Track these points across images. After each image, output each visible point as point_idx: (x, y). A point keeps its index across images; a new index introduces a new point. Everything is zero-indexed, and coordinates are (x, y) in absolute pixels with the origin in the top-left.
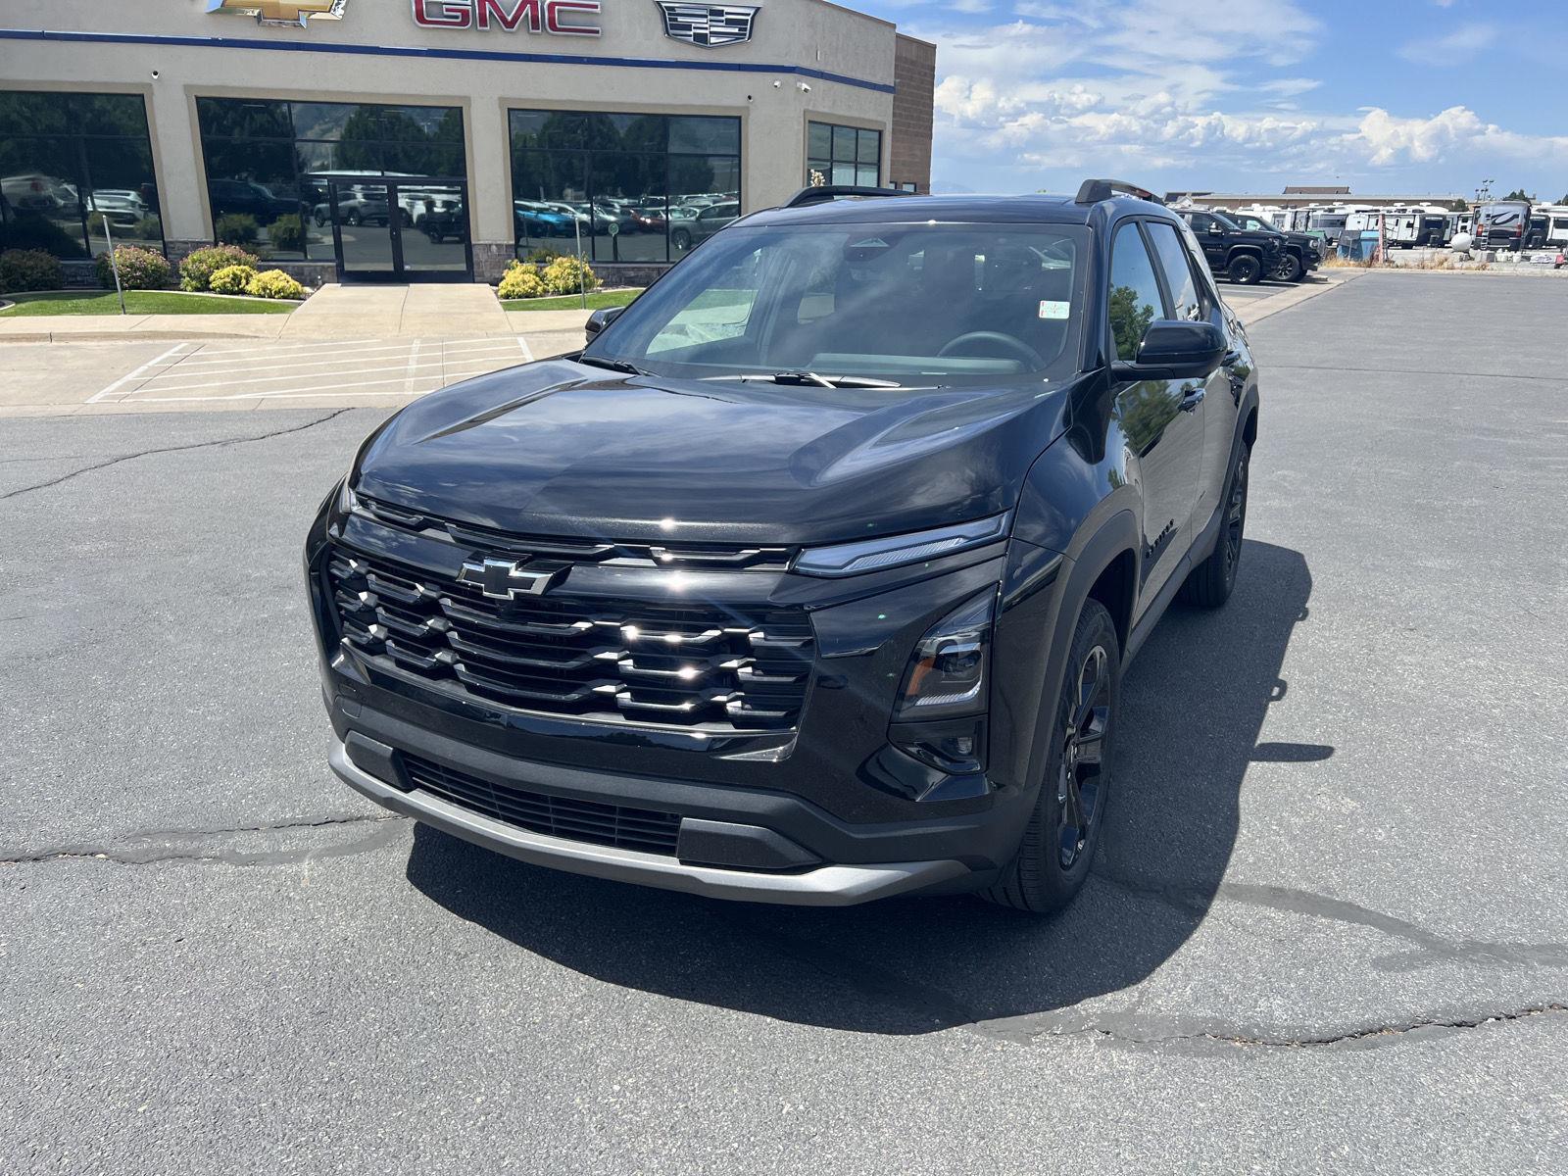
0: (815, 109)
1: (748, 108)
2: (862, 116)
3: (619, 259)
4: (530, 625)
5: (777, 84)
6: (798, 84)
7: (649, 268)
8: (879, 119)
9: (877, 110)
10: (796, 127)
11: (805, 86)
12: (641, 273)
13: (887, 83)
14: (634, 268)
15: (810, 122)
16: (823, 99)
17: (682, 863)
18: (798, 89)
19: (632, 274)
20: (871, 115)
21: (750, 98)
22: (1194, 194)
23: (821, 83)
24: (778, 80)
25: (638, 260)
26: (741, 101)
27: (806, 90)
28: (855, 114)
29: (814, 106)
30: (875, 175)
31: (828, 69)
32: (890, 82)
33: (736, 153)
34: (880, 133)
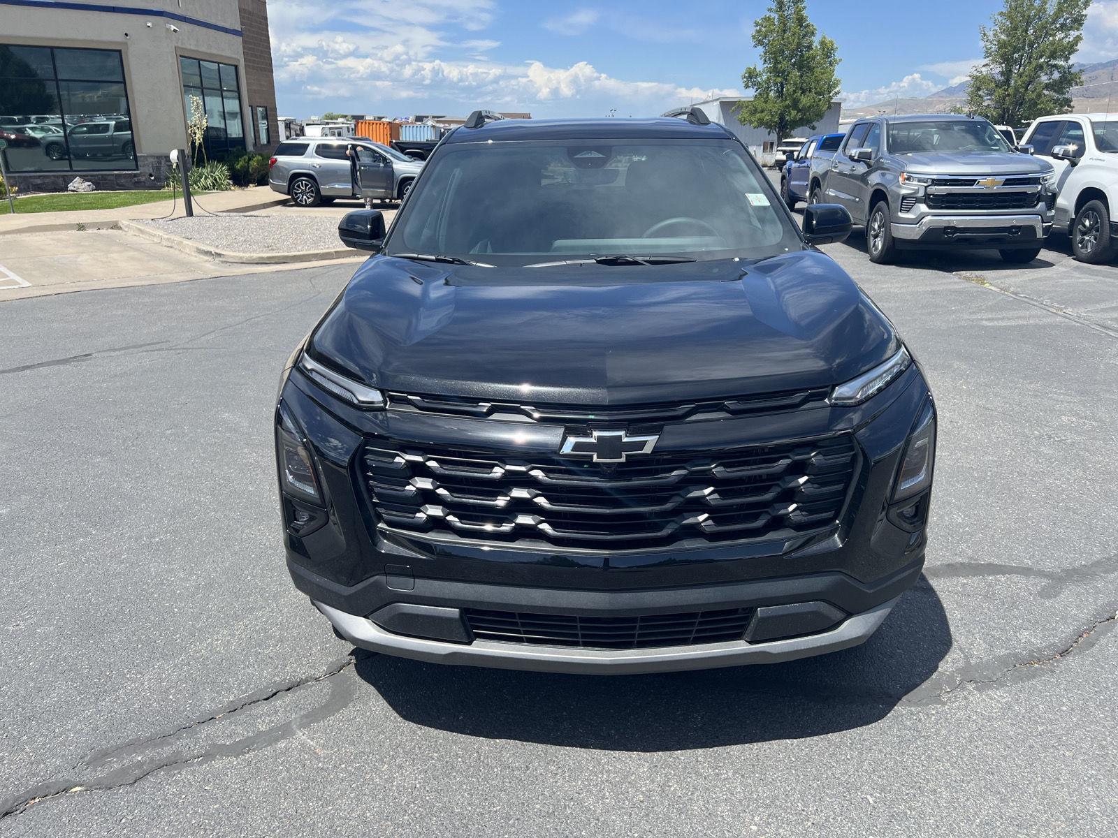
0: (184, 46)
1: (126, 44)
2: (220, 53)
3: (11, 170)
4: (635, 480)
5: (149, 24)
6: (168, 26)
7: (54, 176)
8: (234, 56)
9: (232, 49)
10: (171, 61)
11: (173, 27)
12: (47, 181)
13: (236, 28)
14: (40, 176)
15: (181, 56)
16: (189, 39)
17: (751, 643)
18: (168, 30)
19: (39, 181)
20: (227, 53)
21: (126, 35)
22: (433, 117)
23: (185, 26)
24: (150, 22)
25: (24, 170)
26: (121, 38)
27: (175, 31)
28: (215, 51)
29: (182, 44)
30: (237, 101)
31: (189, 15)
32: (238, 27)
33: (121, 80)
34: (236, 67)
